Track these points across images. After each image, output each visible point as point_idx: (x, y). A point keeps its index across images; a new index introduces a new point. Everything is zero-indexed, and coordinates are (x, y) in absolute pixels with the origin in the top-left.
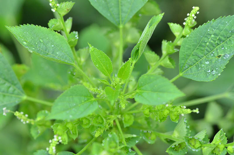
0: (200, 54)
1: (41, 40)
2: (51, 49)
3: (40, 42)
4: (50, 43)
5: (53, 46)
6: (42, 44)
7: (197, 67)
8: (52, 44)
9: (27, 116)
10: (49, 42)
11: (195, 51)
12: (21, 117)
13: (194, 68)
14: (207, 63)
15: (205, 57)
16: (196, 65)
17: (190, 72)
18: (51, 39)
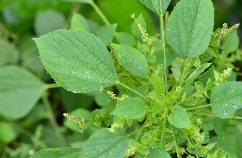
0: (224, 98)
1: (131, 56)
2: (136, 64)
3: (130, 57)
4: (136, 60)
5: (138, 62)
6: (131, 59)
7: (221, 105)
8: (137, 60)
9: (115, 95)
10: (136, 58)
11: (222, 95)
12: (111, 95)
13: (219, 104)
14: (226, 105)
15: (226, 100)
16: (220, 103)
17: (215, 106)
18: (138, 57)
